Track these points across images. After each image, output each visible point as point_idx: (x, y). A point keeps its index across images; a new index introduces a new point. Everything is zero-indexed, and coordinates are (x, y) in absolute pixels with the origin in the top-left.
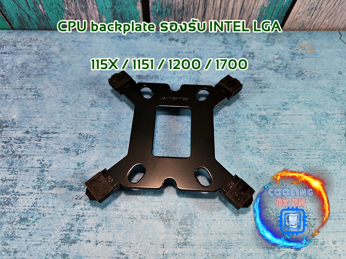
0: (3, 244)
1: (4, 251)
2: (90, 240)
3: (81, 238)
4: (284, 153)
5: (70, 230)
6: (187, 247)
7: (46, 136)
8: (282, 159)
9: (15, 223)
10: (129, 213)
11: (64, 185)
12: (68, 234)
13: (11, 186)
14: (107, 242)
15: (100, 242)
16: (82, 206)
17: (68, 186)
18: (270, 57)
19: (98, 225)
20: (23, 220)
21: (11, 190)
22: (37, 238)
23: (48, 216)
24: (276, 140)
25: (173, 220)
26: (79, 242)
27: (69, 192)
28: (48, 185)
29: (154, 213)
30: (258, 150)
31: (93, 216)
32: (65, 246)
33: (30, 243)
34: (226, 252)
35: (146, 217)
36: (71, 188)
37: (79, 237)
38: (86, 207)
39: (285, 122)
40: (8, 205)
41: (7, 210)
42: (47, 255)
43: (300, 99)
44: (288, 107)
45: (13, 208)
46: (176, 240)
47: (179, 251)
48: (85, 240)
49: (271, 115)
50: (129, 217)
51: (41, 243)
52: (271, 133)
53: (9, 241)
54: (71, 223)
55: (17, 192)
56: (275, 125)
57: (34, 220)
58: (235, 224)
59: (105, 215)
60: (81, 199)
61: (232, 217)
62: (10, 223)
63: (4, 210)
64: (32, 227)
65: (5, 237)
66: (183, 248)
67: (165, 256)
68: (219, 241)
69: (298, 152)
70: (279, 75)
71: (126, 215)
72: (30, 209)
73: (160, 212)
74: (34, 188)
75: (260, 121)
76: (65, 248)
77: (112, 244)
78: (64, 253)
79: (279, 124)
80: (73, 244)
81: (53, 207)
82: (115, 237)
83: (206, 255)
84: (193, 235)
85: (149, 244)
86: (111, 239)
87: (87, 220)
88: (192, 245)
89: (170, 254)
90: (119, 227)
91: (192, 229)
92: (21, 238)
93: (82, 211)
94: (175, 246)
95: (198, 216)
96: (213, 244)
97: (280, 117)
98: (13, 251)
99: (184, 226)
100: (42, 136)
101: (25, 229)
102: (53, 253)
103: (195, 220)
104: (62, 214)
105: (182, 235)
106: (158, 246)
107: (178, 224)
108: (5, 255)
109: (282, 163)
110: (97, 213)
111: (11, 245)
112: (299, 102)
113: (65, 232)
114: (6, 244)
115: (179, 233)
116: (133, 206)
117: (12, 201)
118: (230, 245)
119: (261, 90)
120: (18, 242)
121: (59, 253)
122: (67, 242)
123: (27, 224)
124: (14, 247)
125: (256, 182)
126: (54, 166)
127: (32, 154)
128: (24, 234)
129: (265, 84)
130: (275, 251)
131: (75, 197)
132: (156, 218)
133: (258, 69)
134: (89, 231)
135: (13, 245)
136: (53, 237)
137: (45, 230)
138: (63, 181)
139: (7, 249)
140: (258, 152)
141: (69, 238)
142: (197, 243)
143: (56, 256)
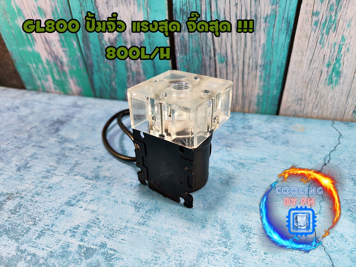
0: (32, 196)
1: (30, 200)
2: (83, 207)
3: (77, 204)
4: (247, 187)
5: (74, 199)
6: (144, 226)
7: (88, 149)
8: (245, 191)
9: (44, 188)
10: (115, 198)
11: (84, 175)
12: (71, 201)
13: (53, 170)
14: (92, 210)
15: (88, 209)
16: (88, 188)
17: (86, 176)
18: (265, 130)
19: (92, 200)
20: (50, 187)
21: (52, 171)
22: (52, 198)
23: (65, 189)
24: (245, 178)
25: (143, 208)
26: (75, 206)
27: (84, 179)
28: (75, 174)
29: (132, 202)
30: (227, 182)
31: (92, 195)
32: (66, 206)
33: (47, 199)
34: (170, 237)
35: (125, 203)
36: (87, 178)
37: (76, 204)
38: (90, 189)
39: (258, 169)
40: (46, 178)
41: (44, 181)
42: (53, 208)
43: (278, 157)
44: (265, 161)
45: (48, 180)
46: (138, 221)
47: (137, 227)
48: (80, 206)
49: (249, 163)
50: (114, 200)
51: (53, 201)
52: (243, 174)
53: (36, 196)
54: (76, 195)
55: (55, 173)
56: (249, 169)
57: (56, 189)
58: (186, 221)
59: (99, 196)
60: (89, 184)
61: (186, 217)
62: (42, 187)
63: (42, 180)
64: (52, 192)
65: (35, 193)
66: (140, 226)
67: (126, 227)
68: (169, 229)
69: (260, 189)
70: (267, 141)
71: (113, 199)
72: (57, 183)
73: (136, 203)
74: (66, 173)
75: (237, 166)
76: (65, 207)
77: (94, 212)
78: (63, 209)
79: (253, 170)
80: (71, 207)
81: (71, 185)
82: (99, 209)
83: (155, 234)
84: (152, 220)
85: (118, 218)
86: (95, 210)
87: (87, 196)
88: (148, 226)
89: (130, 227)
90: (105, 205)
91: (153, 217)
92: (43, 196)
93: (86, 191)
94: (136, 224)
95: (161, 210)
96: (164, 230)
97: (255, 166)
98: (35, 201)
99: (148, 214)
100: (85, 149)
101: (48, 192)
102: (57, 208)
103: (158, 212)
104: (74, 190)
105: (144, 218)
106: (124, 220)
107: (145, 211)
108: (30, 202)
109: (243, 193)
110: (95, 194)
111: (36, 198)
112: (276, 159)
113: (70, 199)
114: (34, 197)
115: (142, 217)
116: (120, 195)
117: (49, 177)
118: (176, 233)
119: (248, 148)
120: (41, 197)
121: (60, 209)
122: (68, 204)
123: (51, 190)
124: (37, 200)
125: (216, 200)
126: (83, 165)
127: (74, 157)
128: (46, 195)
129: (252, 145)
130: (210, 246)
131: (87, 182)
132: (132, 205)
133: (251, 136)
134: (85, 202)
135: (37, 198)
136: (61, 200)
137: (59, 195)
138: (84, 173)
139: (32, 199)
140: (227, 183)
141: (71, 203)
142: (152, 226)
143: (58, 210)
